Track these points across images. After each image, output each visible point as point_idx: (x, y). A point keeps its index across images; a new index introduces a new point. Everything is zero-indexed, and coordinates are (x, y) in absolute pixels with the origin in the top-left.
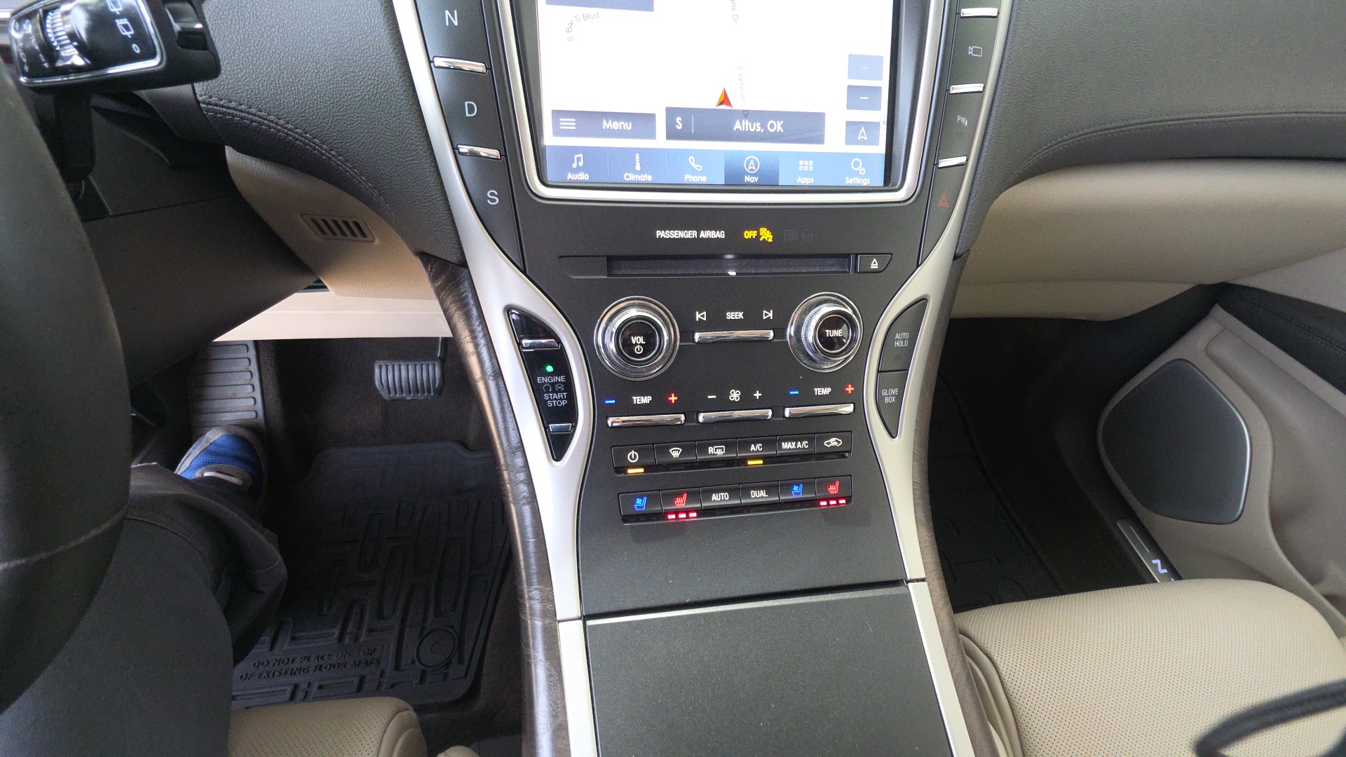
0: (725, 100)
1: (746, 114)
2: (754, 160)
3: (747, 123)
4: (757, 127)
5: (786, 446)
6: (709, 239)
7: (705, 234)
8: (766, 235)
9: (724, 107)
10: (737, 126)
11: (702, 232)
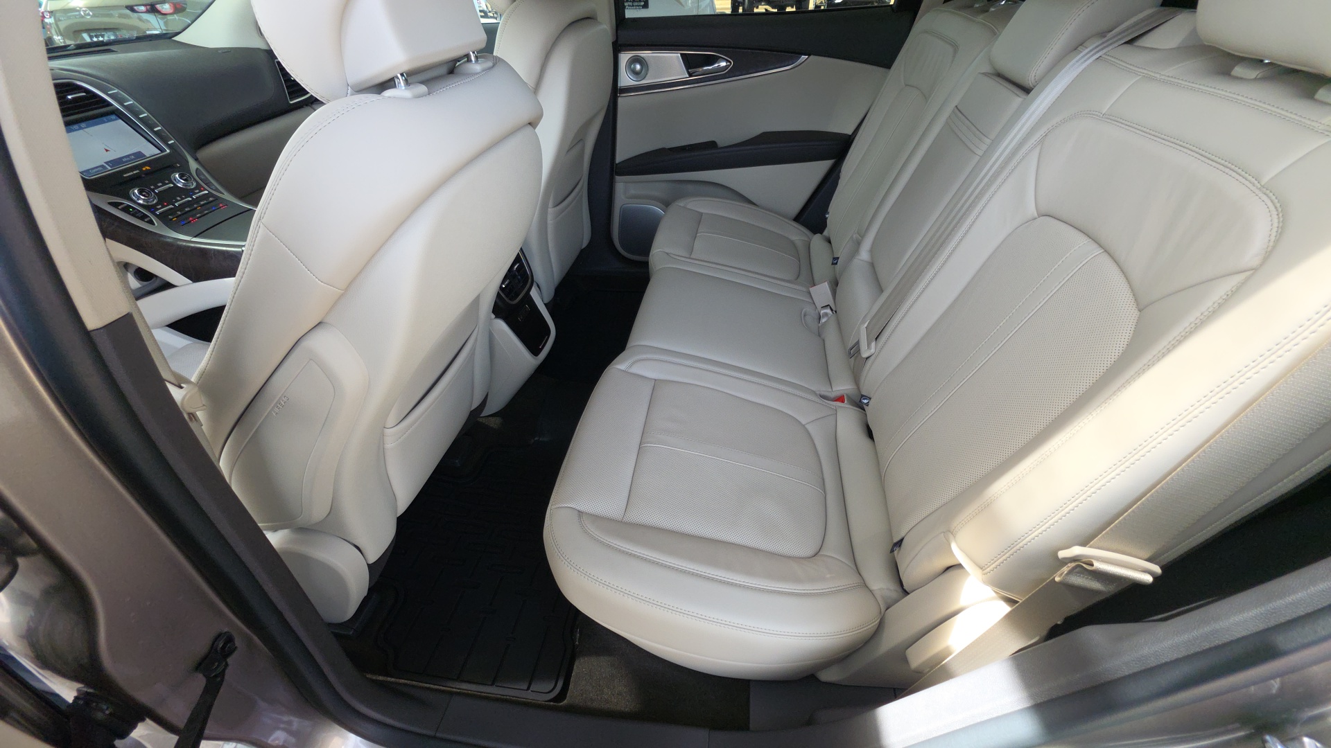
5: (202, 203)
8: (148, 168)
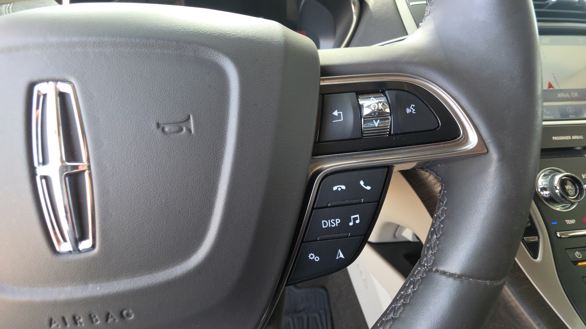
0: (550, 86)
1: (561, 91)
2: (571, 109)
3: (563, 94)
4: (567, 95)
6: (576, 140)
7: (574, 137)
9: (551, 89)
10: (559, 95)
11: (573, 137)
